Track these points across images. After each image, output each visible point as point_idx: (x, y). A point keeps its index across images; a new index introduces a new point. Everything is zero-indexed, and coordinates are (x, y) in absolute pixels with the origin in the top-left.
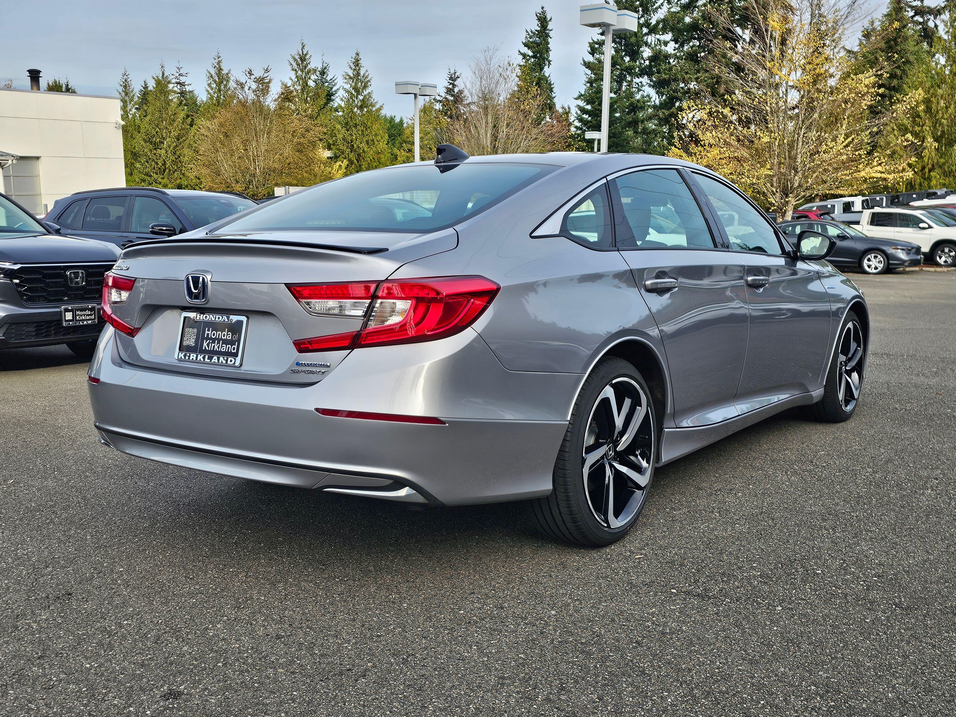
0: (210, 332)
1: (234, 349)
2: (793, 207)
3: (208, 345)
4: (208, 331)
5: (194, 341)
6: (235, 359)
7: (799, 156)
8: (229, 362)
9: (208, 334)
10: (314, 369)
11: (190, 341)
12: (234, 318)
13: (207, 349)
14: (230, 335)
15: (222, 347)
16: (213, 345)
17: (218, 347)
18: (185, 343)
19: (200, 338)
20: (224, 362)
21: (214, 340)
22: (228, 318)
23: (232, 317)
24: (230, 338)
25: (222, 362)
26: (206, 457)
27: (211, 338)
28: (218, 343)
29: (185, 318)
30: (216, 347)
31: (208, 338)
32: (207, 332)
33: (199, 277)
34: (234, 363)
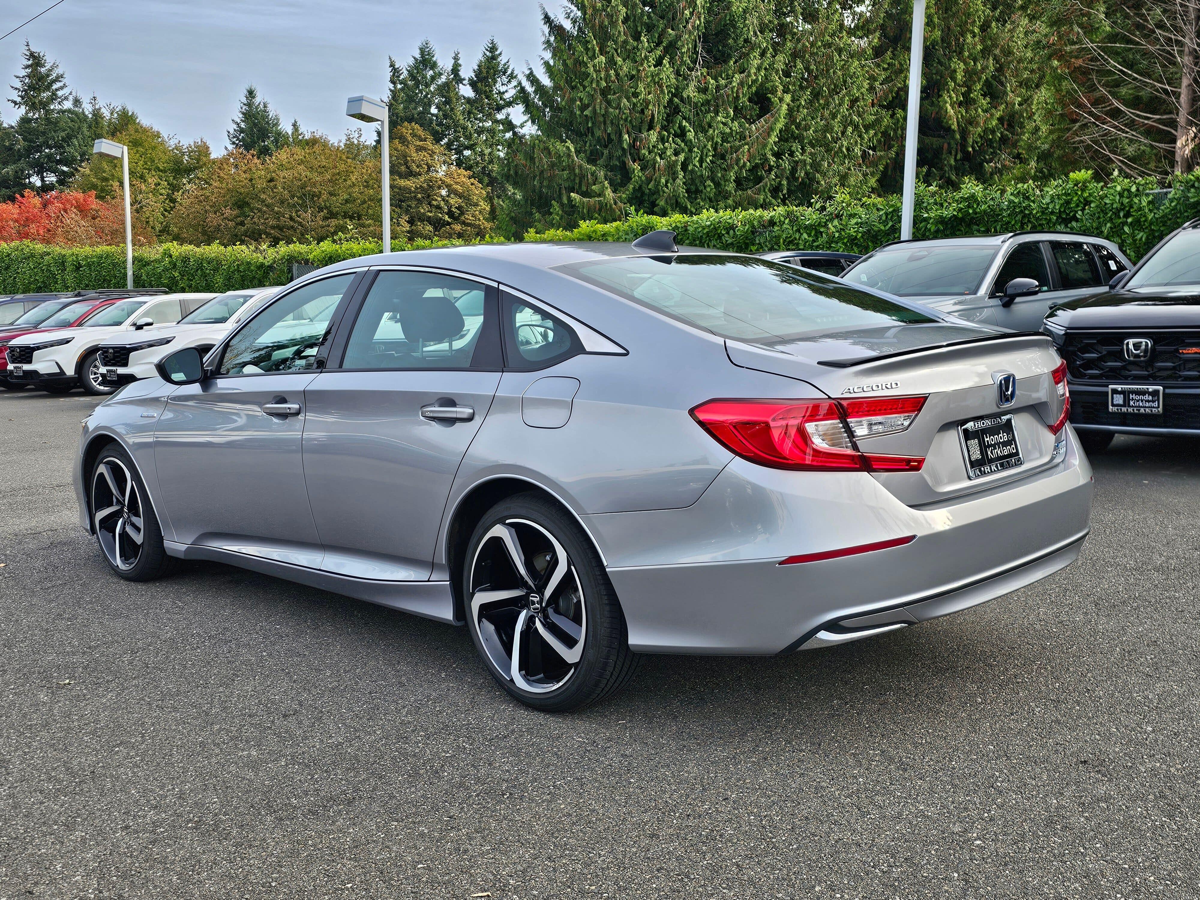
0: (988, 439)
1: (1013, 449)
3: (992, 452)
4: (987, 437)
5: (979, 453)
9: (988, 441)
11: (976, 455)
14: (1006, 437)
15: (1003, 450)
16: (996, 451)
19: (984, 447)
21: (994, 446)
22: (1000, 419)
26: (1026, 570)
27: (992, 445)
28: (999, 447)
30: (999, 452)
31: (989, 446)
32: (986, 440)
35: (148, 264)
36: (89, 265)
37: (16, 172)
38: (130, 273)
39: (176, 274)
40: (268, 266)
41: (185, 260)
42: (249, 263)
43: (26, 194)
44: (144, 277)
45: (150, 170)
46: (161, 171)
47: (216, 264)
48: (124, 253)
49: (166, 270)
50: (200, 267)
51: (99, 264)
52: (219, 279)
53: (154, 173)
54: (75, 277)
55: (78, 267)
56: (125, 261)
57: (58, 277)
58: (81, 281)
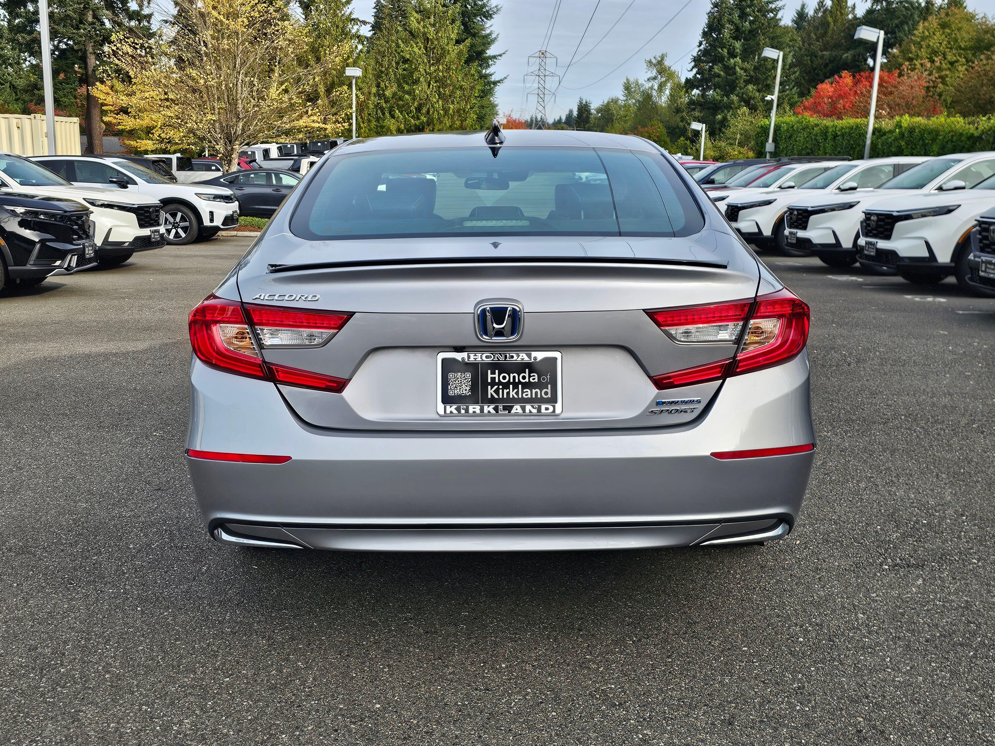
0: (496, 376)
1: (546, 393)
2: (238, 154)
3: (496, 392)
4: (493, 373)
5: (468, 388)
6: (554, 407)
7: (240, 102)
8: (543, 410)
9: (493, 378)
10: (683, 407)
11: (462, 390)
12: (540, 355)
13: (496, 396)
14: (536, 377)
15: (523, 393)
16: (505, 391)
17: (517, 393)
18: (451, 393)
19: (480, 384)
20: (534, 411)
21: (506, 386)
22: (529, 356)
23: (534, 354)
24: (536, 380)
25: (530, 412)
27: (500, 383)
28: (515, 388)
29: (444, 360)
30: (513, 393)
31: (493, 383)
33: (507, 308)
34: (554, 411)
35: (885, 134)
36: (843, 135)
37: (855, 56)
38: (868, 142)
39: (903, 143)
40: (978, 137)
41: (911, 130)
42: (961, 134)
43: (843, 75)
44: (880, 146)
45: (951, 49)
46: (963, 49)
47: (934, 133)
48: (867, 125)
49: (896, 139)
50: (922, 138)
51: (850, 134)
52: (935, 148)
53: (954, 51)
54: (832, 145)
55: (835, 136)
56: (866, 133)
57: (821, 145)
58: (835, 148)
